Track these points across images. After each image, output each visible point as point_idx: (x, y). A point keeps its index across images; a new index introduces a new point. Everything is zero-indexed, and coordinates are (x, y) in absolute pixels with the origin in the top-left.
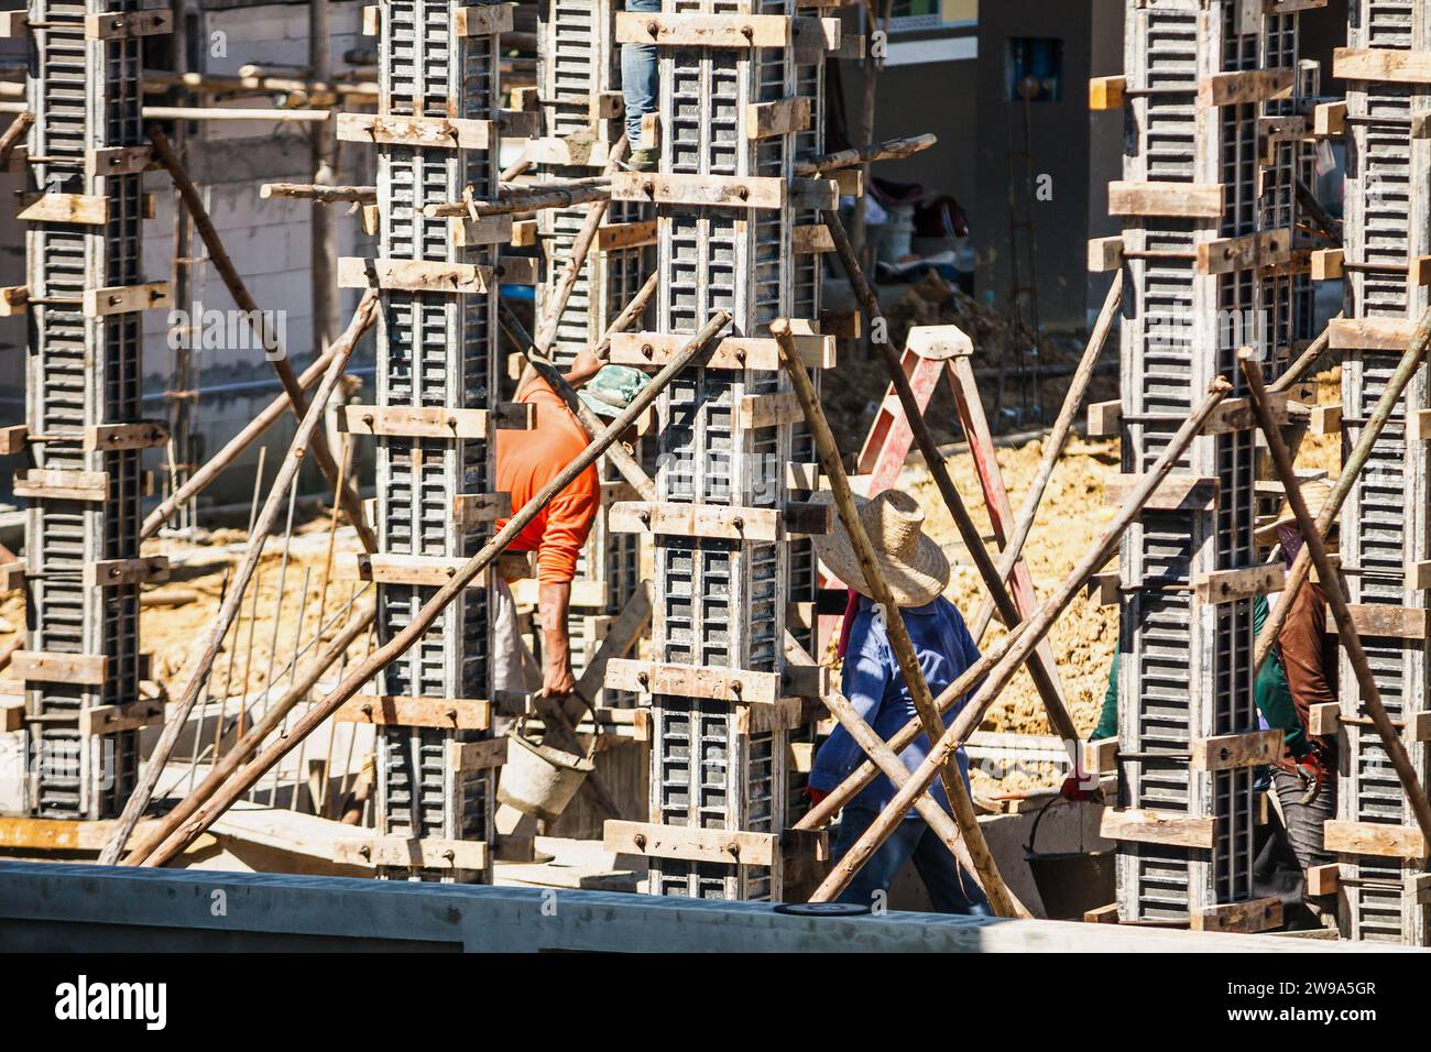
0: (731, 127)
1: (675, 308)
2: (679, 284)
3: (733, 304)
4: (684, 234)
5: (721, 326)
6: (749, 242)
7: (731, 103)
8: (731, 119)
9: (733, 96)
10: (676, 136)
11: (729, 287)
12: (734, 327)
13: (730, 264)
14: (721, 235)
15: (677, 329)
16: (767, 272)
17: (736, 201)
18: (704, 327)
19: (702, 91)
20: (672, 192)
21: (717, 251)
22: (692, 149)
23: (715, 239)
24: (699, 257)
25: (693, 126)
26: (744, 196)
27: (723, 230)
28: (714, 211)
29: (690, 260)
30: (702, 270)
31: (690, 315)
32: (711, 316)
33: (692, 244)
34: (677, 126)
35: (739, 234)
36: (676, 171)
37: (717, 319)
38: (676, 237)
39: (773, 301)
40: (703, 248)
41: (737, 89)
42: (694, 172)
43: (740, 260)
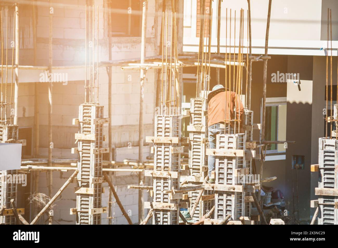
0: (231, 174)
1: (218, 214)
2: (219, 209)
3: (231, 213)
4: (221, 197)
5: (229, 218)
6: (235, 199)
7: (231, 169)
8: (231, 172)
9: (231, 167)
10: (219, 176)
11: (230, 209)
12: (232, 218)
13: (231, 204)
14: (229, 198)
15: (219, 219)
16: (239, 206)
17: (232, 190)
18: (225, 218)
19: (225, 166)
20: (218, 188)
21: (228, 201)
22: (223, 179)
23: (228, 199)
24: (224, 203)
25: (223, 174)
26: (234, 189)
27: (229, 197)
28: (227, 193)
29: (222, 203)
30: (225, 205)
31: (222, 215)
32: (226, 216)
33: (222, 200)
34: (219, 173)
35: (233, 198)
36: (219, 183)
37: (228, 216)
38: (219, 198)
39: (240, 213)
40: (225, 201)
41: (232, 166)
42: (223, 184)
43: (233, 203)
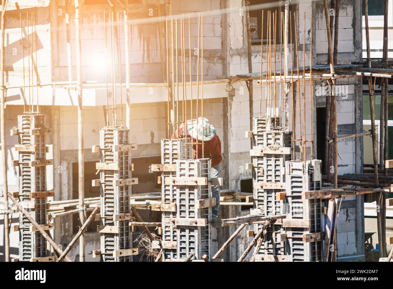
0: (193, 206)
1: (181, 252)
2: (182, 246)
3: (195, 251)
4: (183, 233)
5: (191, 257)
6: (198, 235)
7: (193, 200)
8: (193, 204)
9: (193, 198)
10: (180, 208)
11: (194, 247)
12: (195, 257)
13: (194, 241)
14: (192, 234)
15: (182, 258)
16: (205, 243)
17: (194, 225)
18: (188, 256)
19: (186, 197)
20: (179, 223)
21: (191, 238)
22: (184, 211)
23: (190, 234)
24: (186, 239)
25: (184, 206)
26: (196, 223)
27: (192, 232)
28: (190, 227)
29: (184, 240)
30: (187, 243)
31: (185, 254)
32: (190, 254)
33: (185, 236)
34: (181, 206)
35: (196, 233)
36: (181, 217)
37: (190, 255)
38: (181, 234)
39: (207, 250)
40: (187, 237)
41: (194, 196)
42: (185, 217)
43: (196, 240)
